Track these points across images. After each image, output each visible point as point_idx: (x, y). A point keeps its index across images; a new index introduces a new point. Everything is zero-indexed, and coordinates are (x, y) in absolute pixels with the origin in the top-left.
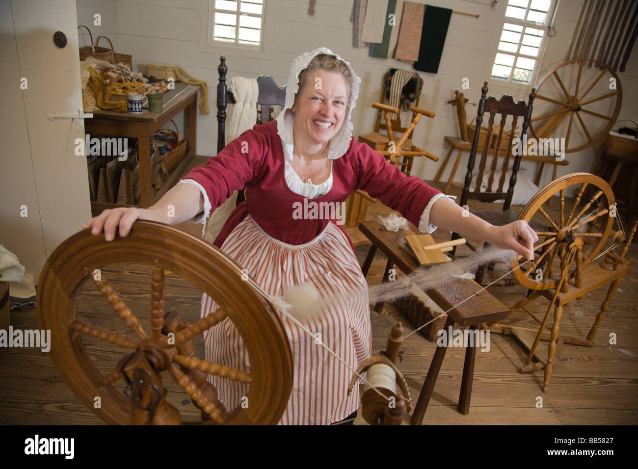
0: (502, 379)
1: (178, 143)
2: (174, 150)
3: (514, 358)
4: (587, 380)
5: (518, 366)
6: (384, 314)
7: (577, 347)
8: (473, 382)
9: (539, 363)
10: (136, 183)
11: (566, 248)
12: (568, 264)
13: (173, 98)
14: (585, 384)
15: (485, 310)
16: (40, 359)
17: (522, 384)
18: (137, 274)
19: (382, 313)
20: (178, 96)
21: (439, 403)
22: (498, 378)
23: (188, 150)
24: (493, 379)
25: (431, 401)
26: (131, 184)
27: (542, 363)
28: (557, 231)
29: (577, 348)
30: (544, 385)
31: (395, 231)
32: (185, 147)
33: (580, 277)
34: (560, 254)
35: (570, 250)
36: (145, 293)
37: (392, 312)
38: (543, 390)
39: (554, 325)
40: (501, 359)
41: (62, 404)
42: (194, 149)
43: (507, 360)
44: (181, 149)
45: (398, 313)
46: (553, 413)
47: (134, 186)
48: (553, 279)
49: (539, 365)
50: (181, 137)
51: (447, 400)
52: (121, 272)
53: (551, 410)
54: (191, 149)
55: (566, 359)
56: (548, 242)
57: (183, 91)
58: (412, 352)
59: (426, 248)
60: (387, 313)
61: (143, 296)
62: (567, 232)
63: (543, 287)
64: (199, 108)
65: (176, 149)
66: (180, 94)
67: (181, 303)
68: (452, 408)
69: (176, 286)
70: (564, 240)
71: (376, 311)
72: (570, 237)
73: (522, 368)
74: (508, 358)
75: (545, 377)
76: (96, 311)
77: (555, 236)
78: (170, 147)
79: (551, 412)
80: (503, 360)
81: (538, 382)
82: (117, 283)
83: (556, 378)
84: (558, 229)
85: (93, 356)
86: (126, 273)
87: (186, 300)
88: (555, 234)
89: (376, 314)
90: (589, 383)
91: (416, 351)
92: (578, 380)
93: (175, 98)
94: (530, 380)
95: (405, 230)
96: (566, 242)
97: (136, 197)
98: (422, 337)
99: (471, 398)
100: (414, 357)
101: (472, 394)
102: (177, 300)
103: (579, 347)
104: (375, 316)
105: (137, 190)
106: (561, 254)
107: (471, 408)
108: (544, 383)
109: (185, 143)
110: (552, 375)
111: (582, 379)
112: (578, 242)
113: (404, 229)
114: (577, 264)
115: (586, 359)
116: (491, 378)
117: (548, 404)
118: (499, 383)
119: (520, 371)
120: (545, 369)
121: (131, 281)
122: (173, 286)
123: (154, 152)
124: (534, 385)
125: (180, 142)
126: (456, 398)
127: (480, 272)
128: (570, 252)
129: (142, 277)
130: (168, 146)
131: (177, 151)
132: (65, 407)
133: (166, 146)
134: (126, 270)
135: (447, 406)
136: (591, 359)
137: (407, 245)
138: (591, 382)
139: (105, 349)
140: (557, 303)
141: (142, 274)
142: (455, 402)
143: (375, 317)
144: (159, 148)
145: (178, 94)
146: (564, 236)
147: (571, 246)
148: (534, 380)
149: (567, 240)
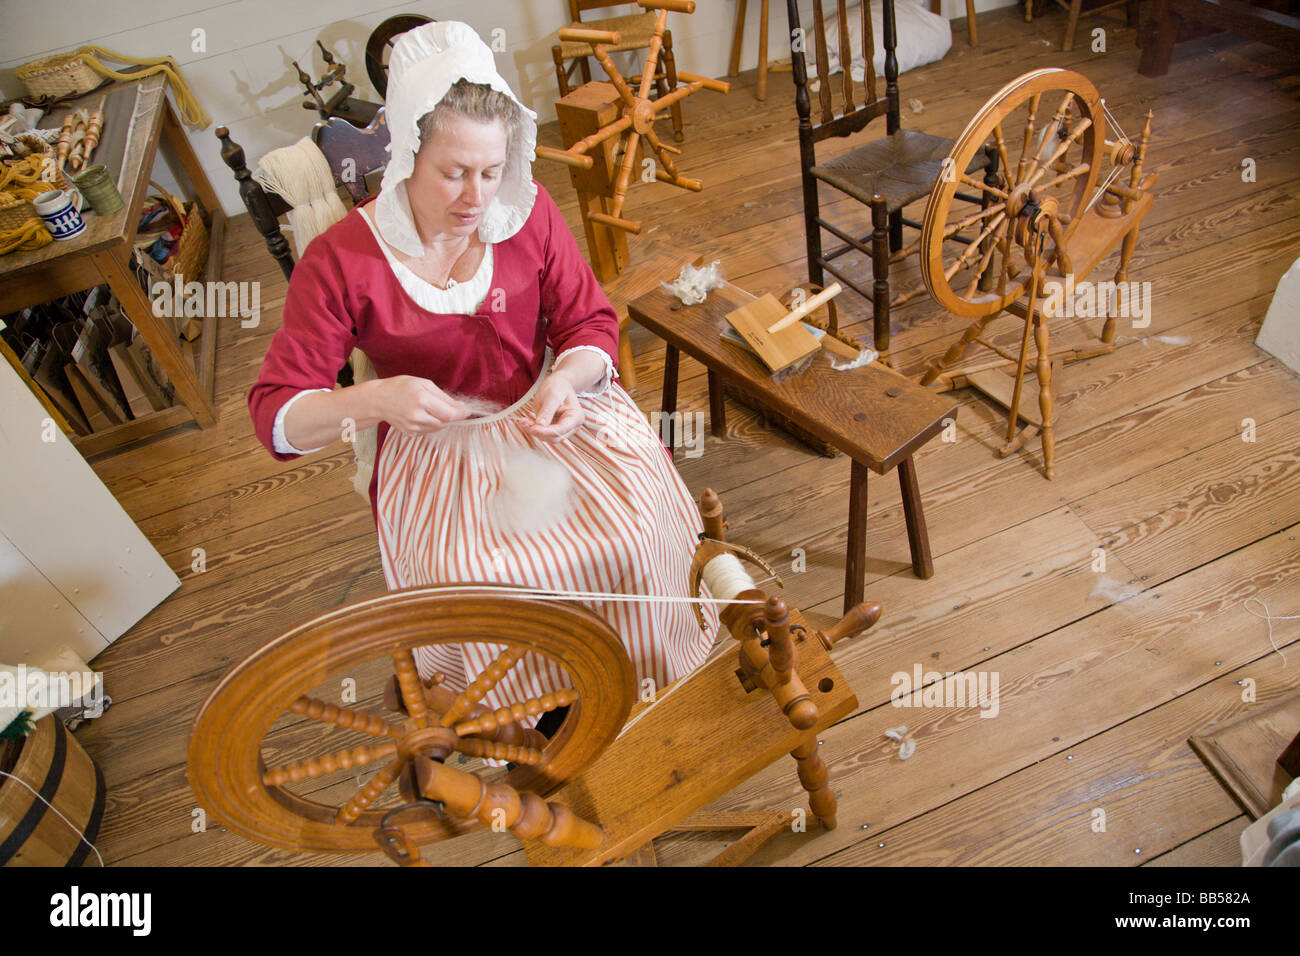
0: (974, 484)
1: (182, 219)
2: (182, 239)
3: (985, 431)
4: (1116, 425)
5: (994, 446)
6: (732, 435)
7: (1087, 362)
8: (924, 510)
9: (1030, 427)
10: (149, 361)
11: (1028, 228)
12: (1039, 255)
13: (127, 150)
14: (1115, 434)
15: (914, 426)
16: (182, 794)
17: (1009, 478)
18: (256, 549)
19: (728, 434)
20: (133, 134)
21: (879, 576)
22: (967, 483)
23: (207, 220)
24: (960, 489)
25: (868, 577)
26: (142, 368)
27: (1034, 425)
28: (1005, 200)
29: (1088, 365)
30: (1047, 468)
31: (701, 301)
32: (198, 217)
33: (1066, 260)
34: (1019, 241)
35: (1036, 227)
36: (291, 583)
37: (745, 425)
38: (1046, 477)
39: (1039, 360)
40: (964, 441)
41: (268, 853)
42: (219, 209)
43: (972, 440)
44: (193, 228)
45: (755, 423)
46: (1072, 513)
47: (150, 369)
48: (1017, 281)
49: (1030, 431)
50: (179, 202)
51: (891, 564)
52: (224, 559)
53: (1067, 509)
54: (213, 212)
55: (1073, 396)
56: (993, 225)
57: (134, 115)
58: (807, 494)
59: (773, 329)
60: (736, 432)
61: (289, 591)
62: (1023, 195)
63: (1003, 302)
64: (185, 124)
65: (185, 234)
66: (134, 127)
67: (364, 572)
68: (902, 576)
69: (338, 543)
70: (1021, 214)
71: (716, 436)
72: (1030, 202)
73: (1003, 450)
74: (972, 436)
75: (1044, 449)
76: (223, 660)
77: (1004, 210)
78: (170, 238)
79: (1067, 512)
80: (966, 444)
81: (1034, 464)
82: (230, 586)
83: (1065, 443)
84: (1006, 195)
85: (268, 746)
86: (234, 557)
87: (370, 562)
88: (1003, 206)
89: (718, 440)
90: (1120, 428)
91: (810, 489)
92: (1102, 431)
93: (131, 146)
94: (1021, 465)
95: (721, 289)
96: (1026, 216)
97: (166, 386)
98: (813, 455)
99: (930, 544)
100: (812, 503)
101: (930, 534)
102: (355, 570)
103: (1091, 362)
104: (717, 445)
105: (158, 373)
106: (1022, 239)
107: (935, 563)
108: (1046, 465)
109: (195, 209)
110: (1057, 439)
111: (1108, 427)
112: (1048, 206)
113: (717, 288)
114: (1056, 241)
115: (1108, 381)
116: (955, 489)
117: (1061, 500)
118: (971, 494)
119: (999, 455)
120: (1041, 432)
121: (253, 568)
122: (332, 545)
123: (147, 273)
124: (1030, 472)
125: (183, 215)
126: (904, 554)
127: (881, 287)
128: (1037, 231)
129: (266, 553)
130: (164, 237)
131: (189, 237)
132: (276, 856)
133: (161, 239)
134: (230, 550)
135: (894, 574)
136: (1116, 377)
137: (734, 331)
138: (1123, 427)
139: (282, 725)
140: (1037, 320)
141: (263, 546)
142: (904, 561)
143: (717, 448)
144: (149, 250)
145: (131, 130)
146: (1020, 205)
147: (1037, 220)
148: (1027, 462)
149: (1027, 211)
